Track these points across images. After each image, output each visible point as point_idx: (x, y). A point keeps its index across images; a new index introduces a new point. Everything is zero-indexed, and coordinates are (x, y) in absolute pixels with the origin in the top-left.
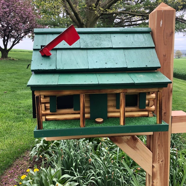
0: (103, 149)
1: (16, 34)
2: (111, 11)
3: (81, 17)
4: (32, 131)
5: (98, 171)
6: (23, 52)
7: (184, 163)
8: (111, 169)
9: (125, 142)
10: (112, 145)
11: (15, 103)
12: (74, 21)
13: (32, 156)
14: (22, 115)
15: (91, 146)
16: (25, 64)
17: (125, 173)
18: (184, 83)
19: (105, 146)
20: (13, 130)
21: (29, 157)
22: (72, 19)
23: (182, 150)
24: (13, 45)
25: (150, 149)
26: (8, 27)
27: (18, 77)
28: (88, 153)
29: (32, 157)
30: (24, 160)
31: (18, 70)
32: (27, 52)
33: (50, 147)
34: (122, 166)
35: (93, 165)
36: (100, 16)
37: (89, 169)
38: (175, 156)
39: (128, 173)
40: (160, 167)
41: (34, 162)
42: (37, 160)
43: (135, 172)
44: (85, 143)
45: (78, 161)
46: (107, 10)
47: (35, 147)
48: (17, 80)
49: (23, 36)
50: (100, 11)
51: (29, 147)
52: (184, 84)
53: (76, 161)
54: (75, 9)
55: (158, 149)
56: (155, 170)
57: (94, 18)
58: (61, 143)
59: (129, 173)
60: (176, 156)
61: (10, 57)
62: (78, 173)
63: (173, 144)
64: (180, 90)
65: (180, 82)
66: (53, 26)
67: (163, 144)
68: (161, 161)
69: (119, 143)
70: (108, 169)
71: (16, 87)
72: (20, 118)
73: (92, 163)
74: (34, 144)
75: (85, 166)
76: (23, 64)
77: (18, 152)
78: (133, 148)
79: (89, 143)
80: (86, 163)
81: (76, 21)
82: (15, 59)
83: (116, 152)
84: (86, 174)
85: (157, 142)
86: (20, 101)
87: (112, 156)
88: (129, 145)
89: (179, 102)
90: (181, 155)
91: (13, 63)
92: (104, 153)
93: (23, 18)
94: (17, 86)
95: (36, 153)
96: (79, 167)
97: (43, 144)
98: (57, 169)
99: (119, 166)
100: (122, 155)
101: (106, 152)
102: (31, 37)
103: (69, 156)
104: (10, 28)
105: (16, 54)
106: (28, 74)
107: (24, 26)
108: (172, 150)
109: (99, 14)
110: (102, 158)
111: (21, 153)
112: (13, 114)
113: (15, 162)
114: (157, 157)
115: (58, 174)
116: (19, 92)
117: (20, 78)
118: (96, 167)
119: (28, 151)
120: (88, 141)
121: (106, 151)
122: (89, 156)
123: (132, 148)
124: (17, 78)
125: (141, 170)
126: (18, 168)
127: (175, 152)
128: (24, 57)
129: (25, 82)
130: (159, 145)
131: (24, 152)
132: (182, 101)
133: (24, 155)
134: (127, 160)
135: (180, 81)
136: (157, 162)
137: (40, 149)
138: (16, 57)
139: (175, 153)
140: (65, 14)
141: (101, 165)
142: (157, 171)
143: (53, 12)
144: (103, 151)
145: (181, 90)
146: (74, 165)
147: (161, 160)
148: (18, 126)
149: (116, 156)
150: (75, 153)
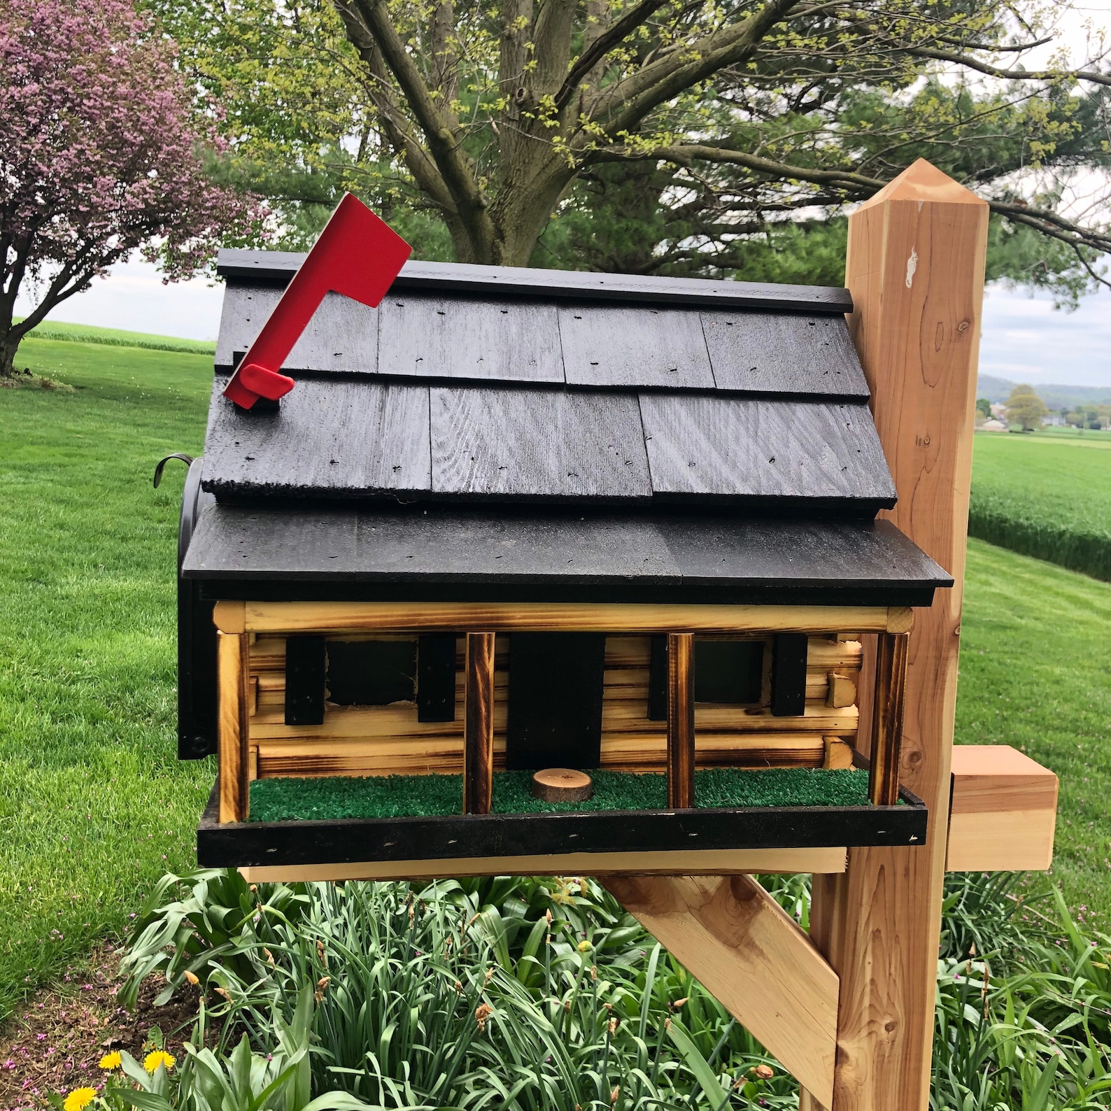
0: (561, 949)
1: (75, 235)
2: (648, 146)
3: (466, 162)
4: (139, 825)
5: (524, 1077)
6: (107, 342)
7: (1024, 1051)
8: (603, 1072)
9: (690, 908)
10: (614, 927)
11: (47, 652)
12: (424, 185)
13: (133, 978)
14: (81, 727)
15: (492, 930)
16: (114, 420)
17: (687, 1098)
18: (1050, 582)
19: (574, 933)
20: (23, 814)
21: (117, 980)
22: (413, 172)
23: (1019, 978)
24: (52, 299)
25: (825, 955)
26: (27, 192)
27: (68, 491)
28: (473, 972)
29: (137, 982)
30: (84, 1001)
31: (74, 450)
32: (129, 344)
33: (246, 927)
34: (668, 1056)
35: (501, 1044)
36: (578, 167)
37: (474, 1068)
38: (975, 1006)
39: (698, 1100)
40: (880, 1063)
41: (144, 1011)
42: (163, 999)
43: (743, 1094)
44: (457, 909)
45: (414, 1013)
46: (622, 137)
47: (158, 924)
48: (61, 513)
49: (115, 253)
50: (580, 136)
51: (119, 921)
52: (1047, 589)
53: (400, 1015)
54: (438, 117)
55: (869, 959)
56: (848, 1074)
57: (544, 177)
58: (317, 905)
59: (705, 1099)
60: (979, 1007)
61: (27, 371)
62: (407, 1083)
63: (970, 937)
64: (1023, 622)
65: (1027, 576)
66: (298, 203)
67: (901, 927)
68: (888, 1028)
69: (655, 912)
70: (584, 1069)
71: (56, 556)
72: (73, 742)
73: (495, 1029)
74: (150, 904)
75: (450, 1049)
76: (105, 417)
77: (49, 946)
78: (733, 946)
79: (480, 910)
80: (458, 1028)
81: (441, 185)
82: (56, 383)
83: (636, 972)
84: (453, 1093)
85: (865, 918)
86: (74, 640)
87: (611, 991)
88: (708, 925)
89: (1014, 693)
90: (1009, 1005)
91: (40, 409)
92: (568, 975)
93: (125, 142)
94: (61, 550)
95: (161, 956)
96: (415, 1050)
97: (207, 905)
98: (284, 1059)
99: (652, 1051)
100: (669, 989)
101: (576, 970)
102: (162, 261)
103: (359, 982)
104: (39, 199)
105: (64, 357)
106: (129, 481)
107: (122, 195)
108: (963, 973)
109: (576, 155)
110: (555, 1004)
111: (71, 956)
112: (31, 720)
113: (26, 1007)
114: (866, 1002)
115: (289, 1090)
116: (72, 584)
117: (85, 499)
118: (517, 1056)
119: (109, 941)
120: (475, 897)
121: (579, 962)
122: (479, 990)
123: (726, 943)
124: (62, 501)
125: (776, 1084)
126: (42, 1047)
127: (974, 983)
128: (113, 374)
129: (109, 527)
130: (876, 933)
131: (86, 948)
132: (1035, 689)
133: (84, 965)
134: (696, 1019)
135: (1025, 566)
136: (864, 1033)
137: (188, 933)
138: (64, 372)
139: (979, 990)
140: (374, 139)
141: (547, 1041)
142: (859, 1083)
143: (304, 125)
144: (559, 964)
145: (1032, 624)
146: (387, 1035)
147: (888, 1020)
148: (54, 792)
149: (638, 996)
150: (393, 967)
